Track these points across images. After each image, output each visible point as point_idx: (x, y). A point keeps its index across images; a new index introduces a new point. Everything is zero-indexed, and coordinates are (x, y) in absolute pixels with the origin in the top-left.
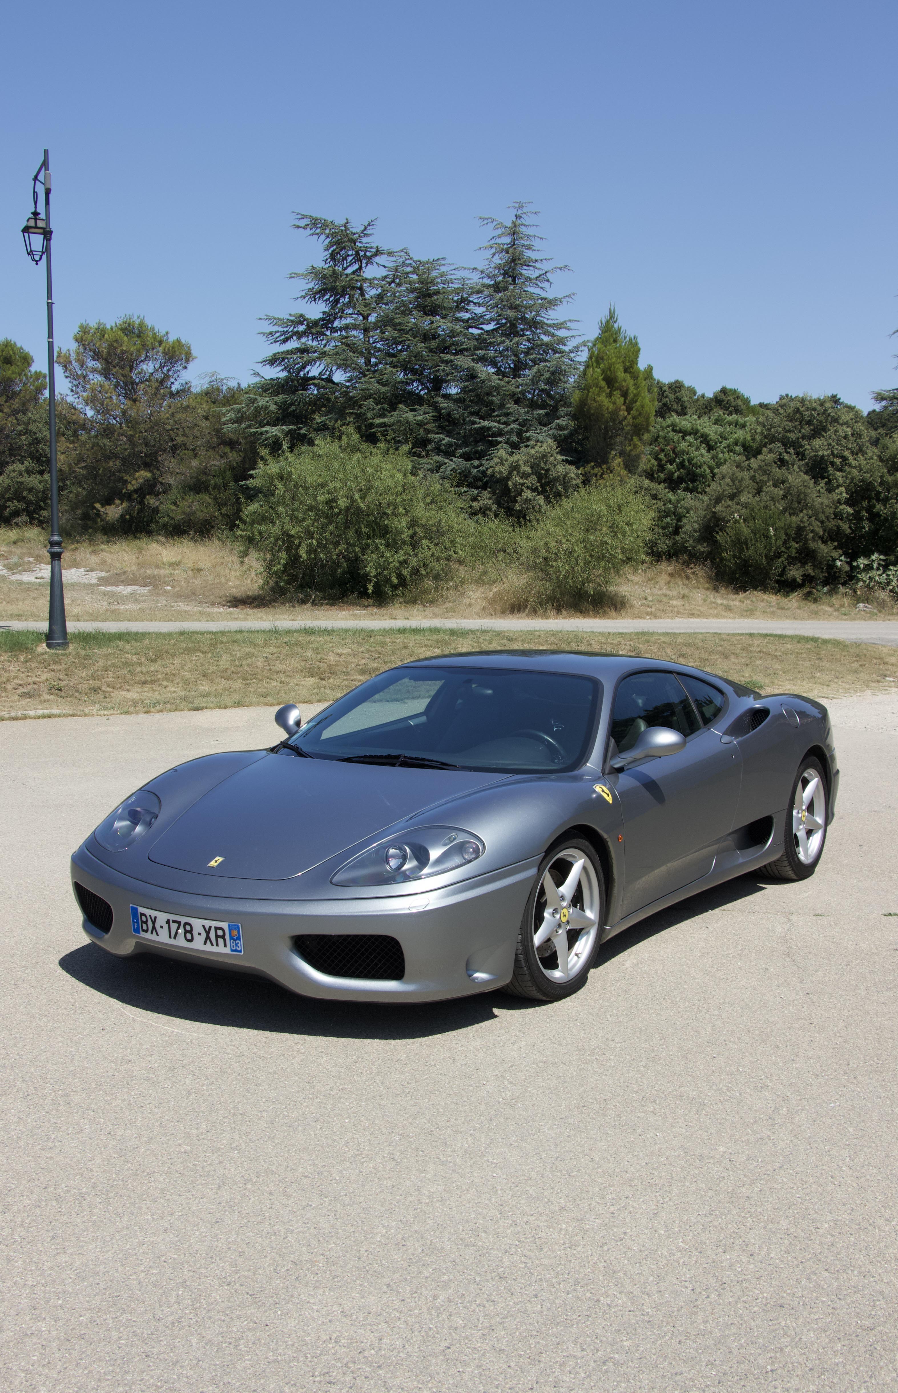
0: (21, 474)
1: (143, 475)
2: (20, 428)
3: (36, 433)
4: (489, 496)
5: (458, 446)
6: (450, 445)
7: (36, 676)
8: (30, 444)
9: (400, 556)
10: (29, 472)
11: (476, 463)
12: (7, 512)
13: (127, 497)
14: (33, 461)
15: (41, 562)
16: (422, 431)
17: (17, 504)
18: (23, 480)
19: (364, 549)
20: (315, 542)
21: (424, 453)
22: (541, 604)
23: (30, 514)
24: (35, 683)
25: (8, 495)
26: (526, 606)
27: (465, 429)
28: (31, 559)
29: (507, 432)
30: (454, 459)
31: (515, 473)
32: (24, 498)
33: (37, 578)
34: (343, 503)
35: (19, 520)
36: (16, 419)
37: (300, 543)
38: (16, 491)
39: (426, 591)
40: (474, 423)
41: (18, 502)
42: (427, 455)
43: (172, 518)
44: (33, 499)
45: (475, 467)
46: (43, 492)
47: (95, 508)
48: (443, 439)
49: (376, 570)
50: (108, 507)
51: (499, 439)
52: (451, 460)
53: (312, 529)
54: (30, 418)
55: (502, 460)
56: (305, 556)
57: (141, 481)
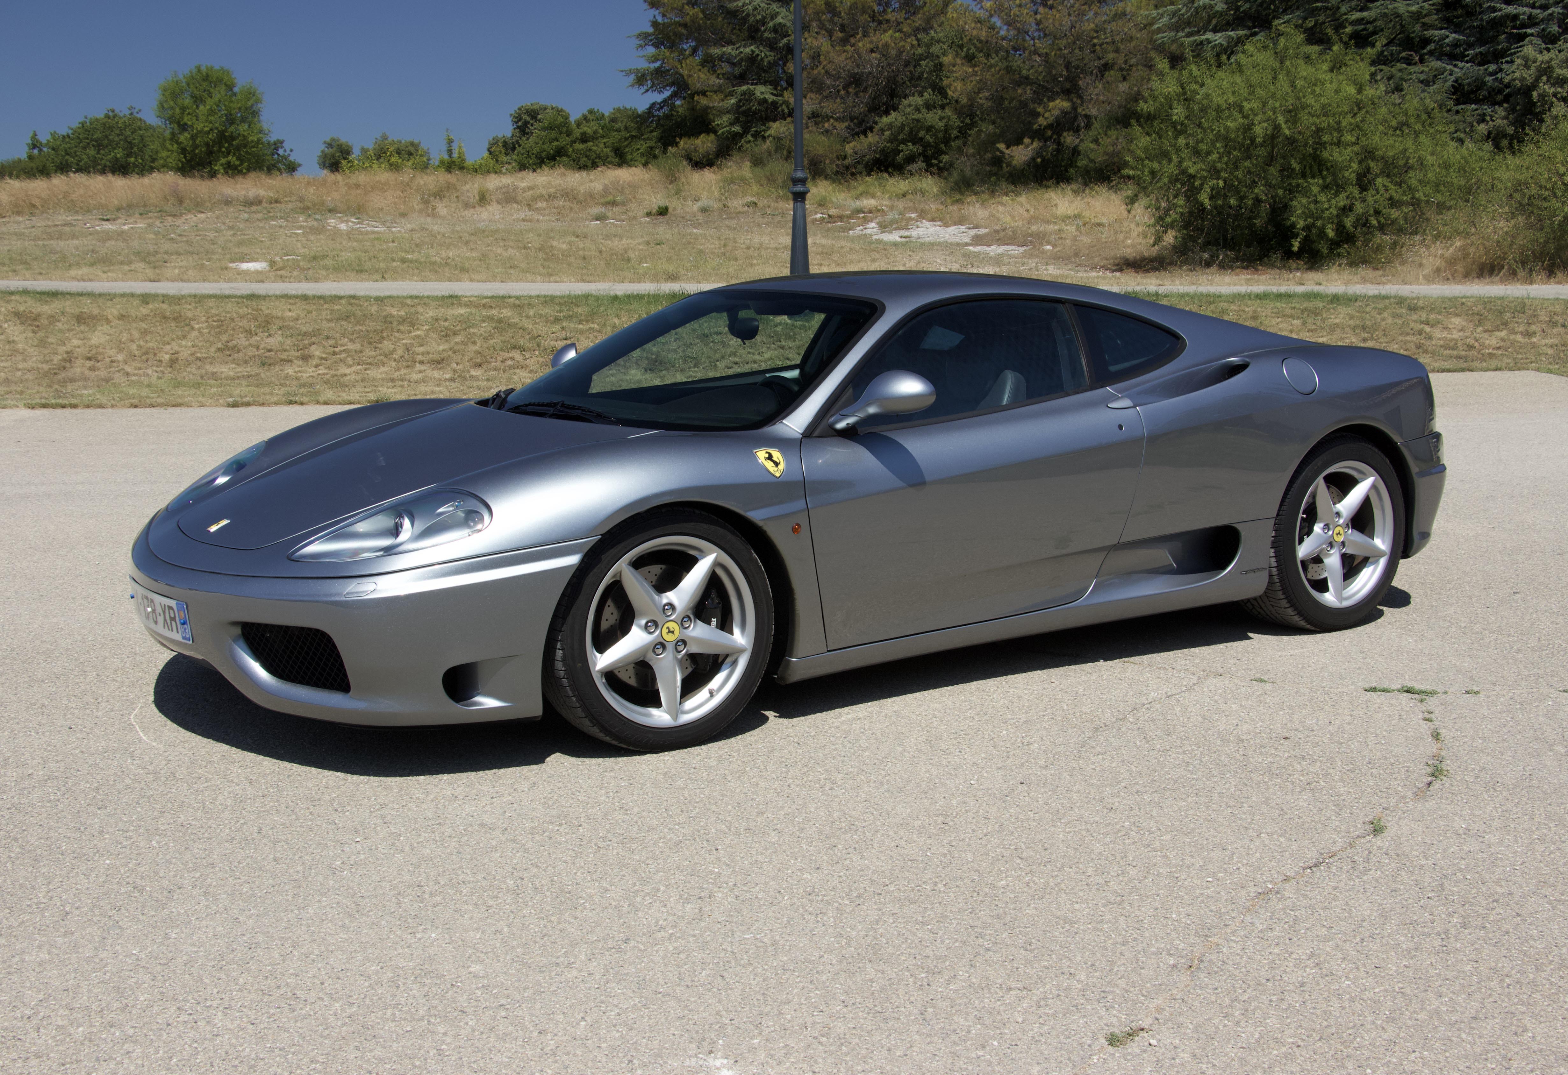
0: (918, 110)
1: (1060, 104)
2: (920, 51)
3: (938, 57)
4: (1503, 114)
5: (1470, 46)
6: (1456, 44)
7: (759, 354)
8: (930, 73)
9: (1342, 200)
10: (929, 107)
11: (1492, 67)
12: (900, 158)
13: (1038, 135)
14: (934, 91)
15: (924, 219)
16: (1418, 28)
17: (911, 147)
18: (920, 116)
19: (1292, 191)
20: (1221, 183)
21: (1417, 58)
22: (1524, 263)
23: (927, 160)
24: (755, 362)
25: (901, 137)
26: (1502, 267)
27: (1482, 20)
28: (913, 215)
29: (1542, 20)
30: (1460, 64)
31: (1544, 78)
32: (921, 139)
33: (901, 237)
34: (1260, 130)
35: (913, 167)
36: (918, 40)
37: (1202, 185)
38: (911, 132)
39: (1379, 249)
40: (1494, 10)
41: (914, 144)
42: (1422, 61)
43: (1092, 161)
44: (931, 140)
45: (1491, 74)
46: (946, 131)
47: (998, 149)
48: (1448, 37)
49: (1305, 220)
50: (1014, 148)
51: (1529, 31)
52: (1455, 66)
53: (1219, 165)
54: (932, 38)
55: (1526, 62)
56: (1207, 202)
57: (1056, 112)
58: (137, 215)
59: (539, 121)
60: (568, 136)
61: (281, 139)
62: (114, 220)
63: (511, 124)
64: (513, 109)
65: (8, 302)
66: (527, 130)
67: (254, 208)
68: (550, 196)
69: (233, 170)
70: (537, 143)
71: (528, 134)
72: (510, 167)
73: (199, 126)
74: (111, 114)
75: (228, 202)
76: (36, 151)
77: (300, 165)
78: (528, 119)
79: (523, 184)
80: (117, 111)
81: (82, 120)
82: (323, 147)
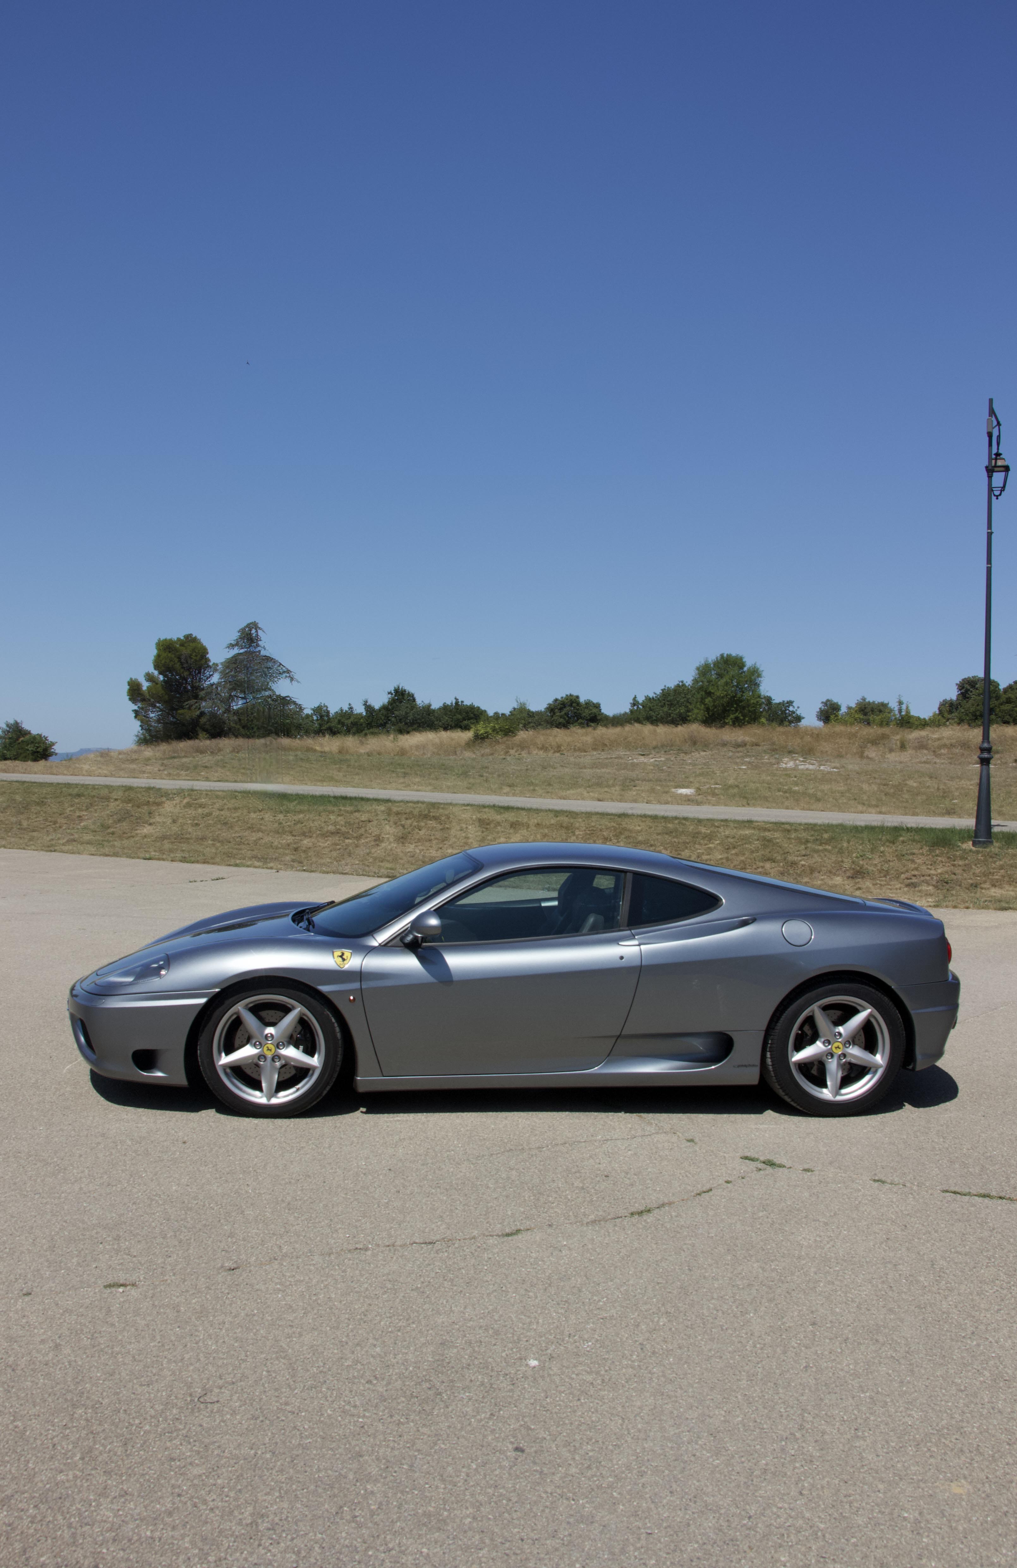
58: (663, 752)
59: (977, 689)
60: (997, 700)
61: (792, 700)
62: (648, 755)
63: (956, 690)
64: (958, 680)
65: (479, 812)
66: (967, 696)
67: (740, 749)
68: (951, 745)
69: (738, 723)
70: (973, 705)
71: (968, 698)
72: (953, 721)
73: (718, 694)
74: (681, 684)
75: (724, 744)
76: (635, 708)
77: (803, 718)
78: (969, 687)
79: (936, 736)
80: (685, 682)
81: (663, 688)
82: (820, 705)
